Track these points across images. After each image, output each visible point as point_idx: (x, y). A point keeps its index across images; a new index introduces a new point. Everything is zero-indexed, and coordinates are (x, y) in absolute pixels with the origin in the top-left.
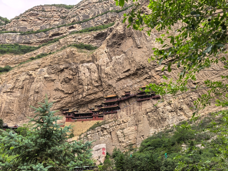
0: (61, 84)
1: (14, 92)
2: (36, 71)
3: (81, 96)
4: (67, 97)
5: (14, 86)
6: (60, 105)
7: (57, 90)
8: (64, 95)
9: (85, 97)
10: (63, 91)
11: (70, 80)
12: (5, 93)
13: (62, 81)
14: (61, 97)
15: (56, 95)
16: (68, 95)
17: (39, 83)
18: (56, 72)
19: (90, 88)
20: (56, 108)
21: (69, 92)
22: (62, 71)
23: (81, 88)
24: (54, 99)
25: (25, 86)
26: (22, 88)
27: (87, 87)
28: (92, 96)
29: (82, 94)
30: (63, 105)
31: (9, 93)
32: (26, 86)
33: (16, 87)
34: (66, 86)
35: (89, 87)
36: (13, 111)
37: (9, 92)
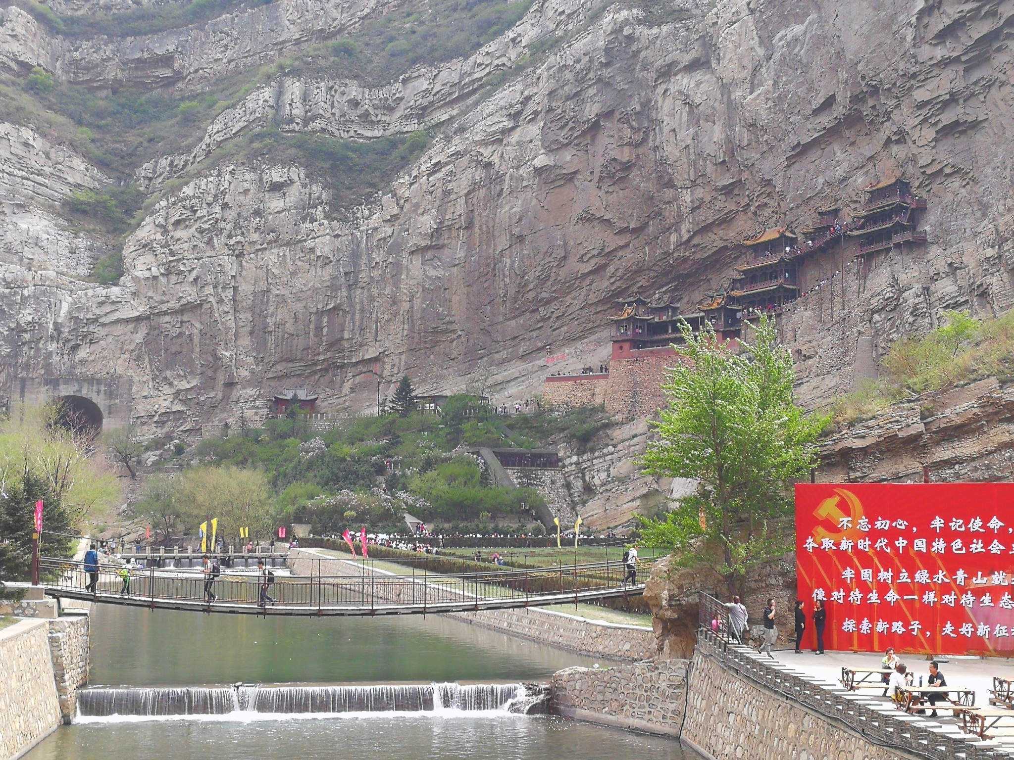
0: (600, 188)
1: (443, 246)
2: (504, 142)
3: (673, 238)
4: (627, 245)
5: (441, 222)
6: (606, 283)
7: (587, 218)
8: (616, 237)
9: (688, 241)
10: (609, 221)
11: (627, 167)
12: (414, 257)
13: (601, 179)
14: (607, 250)
15: (586, 244)
16: (628, 237)
17: (522, 197)
18: (576, 138)
19: (702, 202)
20: (593, 299)
21: (632, 226)
22: (595, 128)
23: (669, 202)
24: (581, 260)
25: (476, 214)
26: (469, 226)
27: (692, 194)
28: (713, 236)
29: (676, 230)
30: (618, 284)
31: (429, 255)
32: (480, 214)
33: (446, 223)
34: (617, 196)
35: (699, 193)
36: (451, 323)
37: (427, 248)
